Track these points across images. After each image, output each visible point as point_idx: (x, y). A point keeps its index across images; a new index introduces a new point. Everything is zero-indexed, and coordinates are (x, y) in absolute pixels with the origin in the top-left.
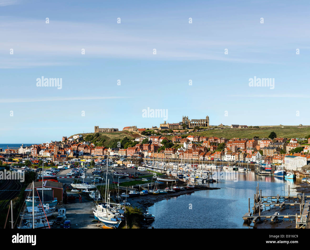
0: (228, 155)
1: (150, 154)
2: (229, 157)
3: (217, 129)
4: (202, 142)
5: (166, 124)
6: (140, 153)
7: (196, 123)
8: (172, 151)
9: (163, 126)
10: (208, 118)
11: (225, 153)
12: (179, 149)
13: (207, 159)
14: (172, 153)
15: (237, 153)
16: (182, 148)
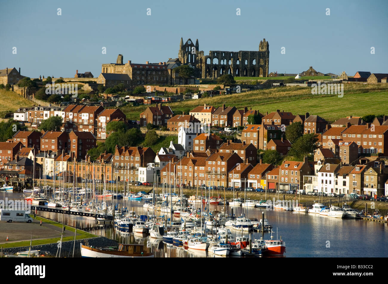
0: (324, 174)
1: (63, 166)
2: (328, 182)
3: (292, 85)
4: (241, 128)
5: (122, 64)
6: (29, 162)
7: (224, 62)
8: (138, 158)
9: (111, 70)
10: (265, 44)
11: (317, 167)
12: (162, 152)
13: (256, 186)
14: (137, 165)
15: (357, 168)
16: (172, 146)
